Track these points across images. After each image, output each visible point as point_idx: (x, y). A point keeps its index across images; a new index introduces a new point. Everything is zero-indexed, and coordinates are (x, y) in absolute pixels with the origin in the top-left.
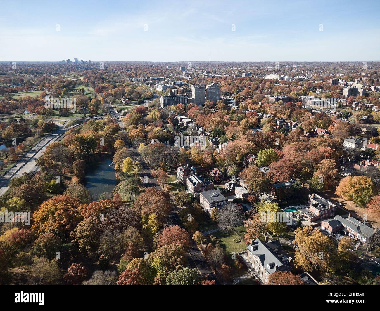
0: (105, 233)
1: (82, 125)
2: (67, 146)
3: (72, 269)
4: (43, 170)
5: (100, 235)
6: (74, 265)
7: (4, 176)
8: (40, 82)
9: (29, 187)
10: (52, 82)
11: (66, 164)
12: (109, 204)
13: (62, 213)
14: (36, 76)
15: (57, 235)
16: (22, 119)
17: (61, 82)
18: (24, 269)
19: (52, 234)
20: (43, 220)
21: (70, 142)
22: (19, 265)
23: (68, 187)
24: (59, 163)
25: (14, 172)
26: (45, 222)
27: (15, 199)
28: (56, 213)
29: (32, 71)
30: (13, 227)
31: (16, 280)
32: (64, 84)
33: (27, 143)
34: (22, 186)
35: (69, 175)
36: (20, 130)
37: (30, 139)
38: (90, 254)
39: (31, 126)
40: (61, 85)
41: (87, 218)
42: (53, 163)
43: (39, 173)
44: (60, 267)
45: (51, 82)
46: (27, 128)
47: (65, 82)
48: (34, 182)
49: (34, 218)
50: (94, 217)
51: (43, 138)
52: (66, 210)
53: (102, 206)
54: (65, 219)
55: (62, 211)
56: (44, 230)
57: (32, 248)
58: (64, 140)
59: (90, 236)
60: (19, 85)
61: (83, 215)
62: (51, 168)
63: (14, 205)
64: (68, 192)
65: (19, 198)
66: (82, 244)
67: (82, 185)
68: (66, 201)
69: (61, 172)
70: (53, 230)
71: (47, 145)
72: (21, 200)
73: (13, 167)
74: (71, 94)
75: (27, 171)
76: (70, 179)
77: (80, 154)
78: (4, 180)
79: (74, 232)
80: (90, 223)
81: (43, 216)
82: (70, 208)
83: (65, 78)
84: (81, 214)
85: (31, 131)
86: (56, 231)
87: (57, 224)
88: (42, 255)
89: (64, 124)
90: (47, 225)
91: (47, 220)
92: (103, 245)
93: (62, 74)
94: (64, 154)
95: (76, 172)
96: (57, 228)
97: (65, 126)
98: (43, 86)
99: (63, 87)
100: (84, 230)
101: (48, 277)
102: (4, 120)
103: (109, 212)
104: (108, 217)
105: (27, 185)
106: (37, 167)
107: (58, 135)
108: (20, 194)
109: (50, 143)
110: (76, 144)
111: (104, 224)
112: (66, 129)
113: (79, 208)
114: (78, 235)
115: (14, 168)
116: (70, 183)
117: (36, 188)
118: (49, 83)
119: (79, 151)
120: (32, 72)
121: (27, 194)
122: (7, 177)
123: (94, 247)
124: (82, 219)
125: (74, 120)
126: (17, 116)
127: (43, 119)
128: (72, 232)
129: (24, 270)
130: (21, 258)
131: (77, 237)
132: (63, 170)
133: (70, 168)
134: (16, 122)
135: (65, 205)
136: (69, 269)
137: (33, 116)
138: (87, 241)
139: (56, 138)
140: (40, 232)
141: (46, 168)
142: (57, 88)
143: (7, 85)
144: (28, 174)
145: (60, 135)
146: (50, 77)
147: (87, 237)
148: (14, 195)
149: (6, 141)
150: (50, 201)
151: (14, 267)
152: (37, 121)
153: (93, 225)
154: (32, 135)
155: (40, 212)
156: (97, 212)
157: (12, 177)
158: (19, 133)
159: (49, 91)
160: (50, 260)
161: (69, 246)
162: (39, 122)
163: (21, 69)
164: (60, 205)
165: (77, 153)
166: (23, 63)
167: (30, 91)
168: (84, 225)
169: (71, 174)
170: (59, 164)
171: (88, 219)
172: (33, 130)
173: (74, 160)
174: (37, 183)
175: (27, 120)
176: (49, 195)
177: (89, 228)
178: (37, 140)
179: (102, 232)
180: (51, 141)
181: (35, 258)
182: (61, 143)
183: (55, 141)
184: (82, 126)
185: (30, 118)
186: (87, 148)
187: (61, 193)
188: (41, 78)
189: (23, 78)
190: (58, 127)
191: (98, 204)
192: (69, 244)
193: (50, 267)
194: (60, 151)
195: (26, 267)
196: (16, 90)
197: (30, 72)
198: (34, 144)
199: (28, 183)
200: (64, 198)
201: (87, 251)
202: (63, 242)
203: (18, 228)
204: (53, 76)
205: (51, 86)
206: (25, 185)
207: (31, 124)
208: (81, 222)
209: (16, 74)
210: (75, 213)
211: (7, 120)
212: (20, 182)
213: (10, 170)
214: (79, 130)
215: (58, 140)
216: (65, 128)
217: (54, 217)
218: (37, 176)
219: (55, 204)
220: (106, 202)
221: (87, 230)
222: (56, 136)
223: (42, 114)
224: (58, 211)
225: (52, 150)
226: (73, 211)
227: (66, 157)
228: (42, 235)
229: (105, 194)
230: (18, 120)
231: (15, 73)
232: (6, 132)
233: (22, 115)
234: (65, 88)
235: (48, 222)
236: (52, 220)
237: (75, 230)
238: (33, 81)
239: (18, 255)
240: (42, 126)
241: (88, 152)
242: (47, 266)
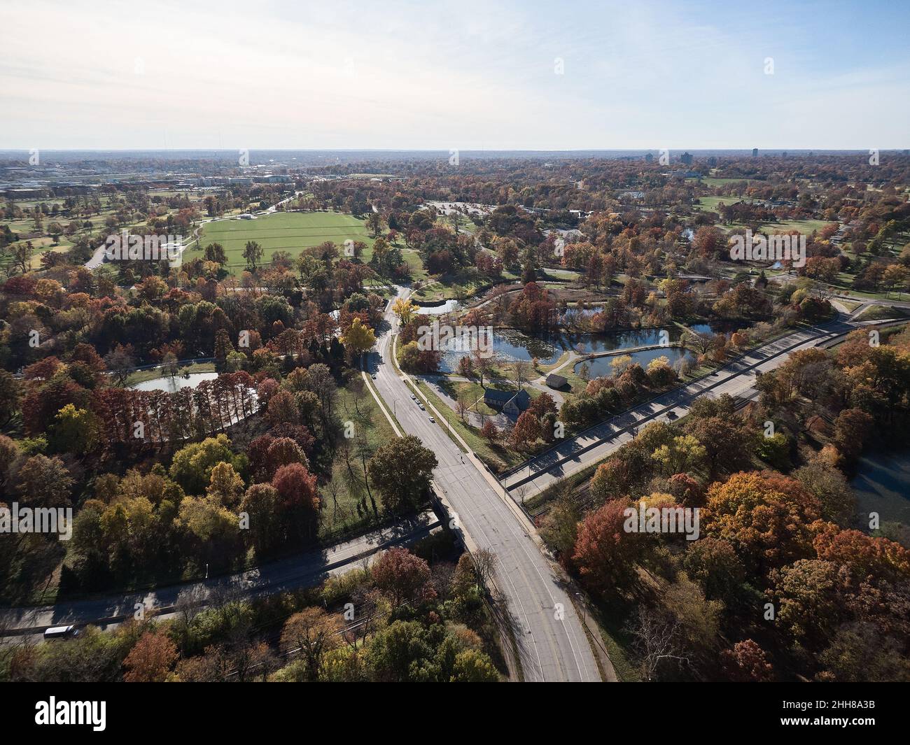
0: (857, 625)
1: (903, 324)
2: (841, 367)
3: (743, 651)
4: (765, 402)
5: (841, 621)
6: (751, 645)
7: (688, 388)
8: (833, 199)
9: (723, 428)
10: (864, 202)
11: (822, 409)
12: (901, 561)
13: (770, 516)
14: (828, 185)
15: (741, 556)
16: (763, 281)
17: (886, 204)
18: (658, 582)
19: (731, 548)
20: (726, 508)
21: (854, 359)
22: (653, 569)
23: (805, 463)
24: (805, 399)
25: (709, 385)
26: (728, 516)
27: (690, 439)
28: (758, 508)
29: (825, 172)
30: (668, 492)
31: (639, 592)
32: (896, 209)
33: (754, 334)
34: (712, 419)
35: (818, 436)
36: (749, 303)
37: (764, 326)
38: (797, 646)
39: (775, 297)
40: (886, 210)
41: (823, 558)
42: (793, 394)
43: (754, 406)
44: (722, 628)
45: (860, 201)
46: (764, 302)
47: (898, 204)
48: (737, 422)
49: (709, 495)
50: (843, 569)
51: (790, 332)
52: (782, 514)
53: (878, 553)
54: (770, 533)
55: (770, 510)
56: (718, 530)
57: (684, 553)
58: (839, 349)
59: (814, 606)
60: (783, 203)
61: (816, 548)
62: (785, 404)
63: (684, 450)
64: (801, 474)
65: (697, 441)
66: (788, 612)
67: (844, 474)
68: (789, 493)
69: (804, 422)
70: (737, 542)
71: (795, 350)
72: (699, 445)
73: (708, 375)
74: (903, 237)
75: (732, 394)
76: (818, 447)
77: (869, 396)
78: (684, 394)
79: (780, 574)
80: (828, 576)
81: (728, 500)
82: (792, 515)
83: (903, 194)
84: (811, 542)
85: (770, 309)
86: (743, 546)
87: (748, 533)
88: (698, 577)
89: (855, 309)
90: (729, 523)
91: (733, 513)
92: (841, 652)
93: (899, 183)
94: (826, 384)
95: (839, 435)
96: (745, 541)
97: (856, 316)
98: (837, 210)
99: (887, 218)
100: (805, 584)
101: (691, 628)
102: (728, 274)
103: (892, 581)
104: (884, 590)
105: (721, 422)
106: (754, 391)
107: (828, 335)
108: (702, 433)
109: (803, 348)
110: (867, 369)
111: (865, 603)
112: (853, 324)
113: (815, 525)
114: (786, 584)
115: (711, 378)
116: (813, 457)
117: (737, 435)
118: (854, 203)
119: (869, 388)
120: (822, 176)
121: (714, 440)
122: (692, 390)
123: (816, 640)
124: (810, 554)
125: (887, 305)
126: (755, 270)
127: (809, 287)
128: (774, 571)
129: (656, 584)
130: (659, 557)
131: (782, 589)
132: (811, 420)
133: (829, 421)
134: (749, 284)
135: (782, 501)
136: (737, 646)
137: (787, 277)
138: (802, 612)
139: (820, 340)
140: (710, 530)
141: (773, 400)
142: (871, 219)
143: (759, 202)
144: (731, 400)
145: (834, 335)
146: (864, 188)
147: (806, 603)
148: (691, 430)
149: (716, 318)
150: (754, 476)
151: (644, 566)
152: (793, 289)
153: (835, 585)
154: (769, 318)
155: (725, 488)
156: (857, 559)
157: (700, 393)
158: (746, 308)
159: (846, 223)
160: (708, 598)
161: (757, 597)
162: (796, 293)
163: (801, 168)
164: (773, 497)
165: (862, 390)
166: (811, 153)
167: (803, 218)
168: (810, 573)
169: (824, 437)
170: (805, 402)
171: (827, 563)
172: (776, 308)
173: (846, 405)
174: (743, 425)
175: (773, 283)
176: (756, 462)
177: (819, 586)
178: (777, 334)
179: (850, 616)
180: (807, 344)
181: (683, 575)
182: (828, 355)
183: (817, 345)
184: (903, 326)
185: (779, 281)
186: (894, 387)
187: (785, 471)
188: (840, 189)
189: (797, 187)
190: (837, 313)
191: (868, 544)
192: (758, 592)
193: (703, 612)
194: (819, 373)
195: (663, 581)
196: (773, 215)
197: (818, 176)
198: (767, 341)
199: (725, 419)
200: (787, 486)
201: (794, 638)
202: (747, 579)
203: (674, 499)
204: (870, 188)
205: (858, 211)
206: (717, 419)
207: (778, 294)
208: (805, 560)
209: (785, 180)
210: (799, 531)
211: (734, 276)
212: (711, 409)
213: (702, 378)
214: (890, 333)
215: (825, 346)
216: (855, 320)
217: (750, 516)
218: (747, 410)
219: (761, 488)
220: (894, 550)
221: (812, 587)
222: (823, 335)
223: (810, 276)
224: (762, 507)
225: (803, 366)
226: (796, 524)
227: (830, 391)
228: (712, 537)
229: (900, 527)
230: (753, 281)
231: (785, 177)
232: (722, 301)
233: (765, 272)
234: (893, 221)
235: (732, 519)
236: (744, 518)
237: (784, 569)
238: (818, 197)
239: (657, 548)
240: (799, 303)
241: (894, 397)
242: (697, 608)
